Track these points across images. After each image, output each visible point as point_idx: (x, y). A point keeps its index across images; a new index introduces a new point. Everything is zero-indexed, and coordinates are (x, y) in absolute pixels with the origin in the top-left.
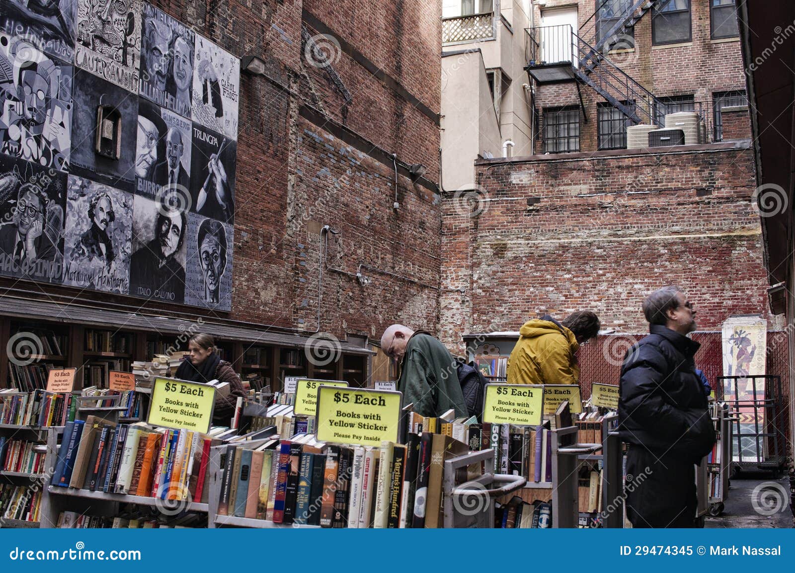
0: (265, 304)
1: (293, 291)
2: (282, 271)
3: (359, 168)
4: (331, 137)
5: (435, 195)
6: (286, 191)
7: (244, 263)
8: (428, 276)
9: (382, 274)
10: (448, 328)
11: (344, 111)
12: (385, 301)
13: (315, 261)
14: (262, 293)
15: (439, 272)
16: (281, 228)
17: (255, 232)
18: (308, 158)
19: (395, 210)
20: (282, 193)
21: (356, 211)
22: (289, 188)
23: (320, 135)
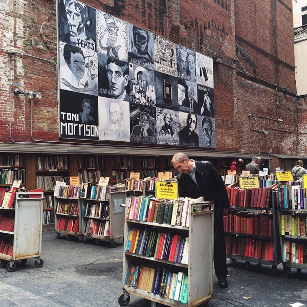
0: (229, 144)
1: (239, 139)
2: (234, 132)
3: (261, 92)
4: (250, 82)
5: (294, 98)
7: (220, 131)
8: (293, 129)
9: (273, 130)
10: (302, 147)
11: (254, 71)
12: (275, 139)
13: (246, 128)
14: (227, 141)
15: (297, 127)
16: (233, 117)
17: (223, 120)
18: (242, 91)
19: (277, 105)
20: (232, 104)
21: (261, 108)
22: (235, 102)
23: (245, 82)
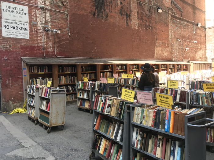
0: (166, 56)
1: (171, 53)
2: (169, 49)
3: (185, 26)
4: (179, 20)
5: (204, 29)
6: (169, 33)
8: (202, 46)
9: (191, 47)
11: (181, 14)
12: (192, 52)
13: (176, 47)
14: (165, 54)
15: (205, 45)
16: (168, 41)
17: (163, 42)
18: (174, 26)
19: (194, 33)
20: (168, 34)
21: (185, 35)
22: (170, 32)
23: (176, 20)
